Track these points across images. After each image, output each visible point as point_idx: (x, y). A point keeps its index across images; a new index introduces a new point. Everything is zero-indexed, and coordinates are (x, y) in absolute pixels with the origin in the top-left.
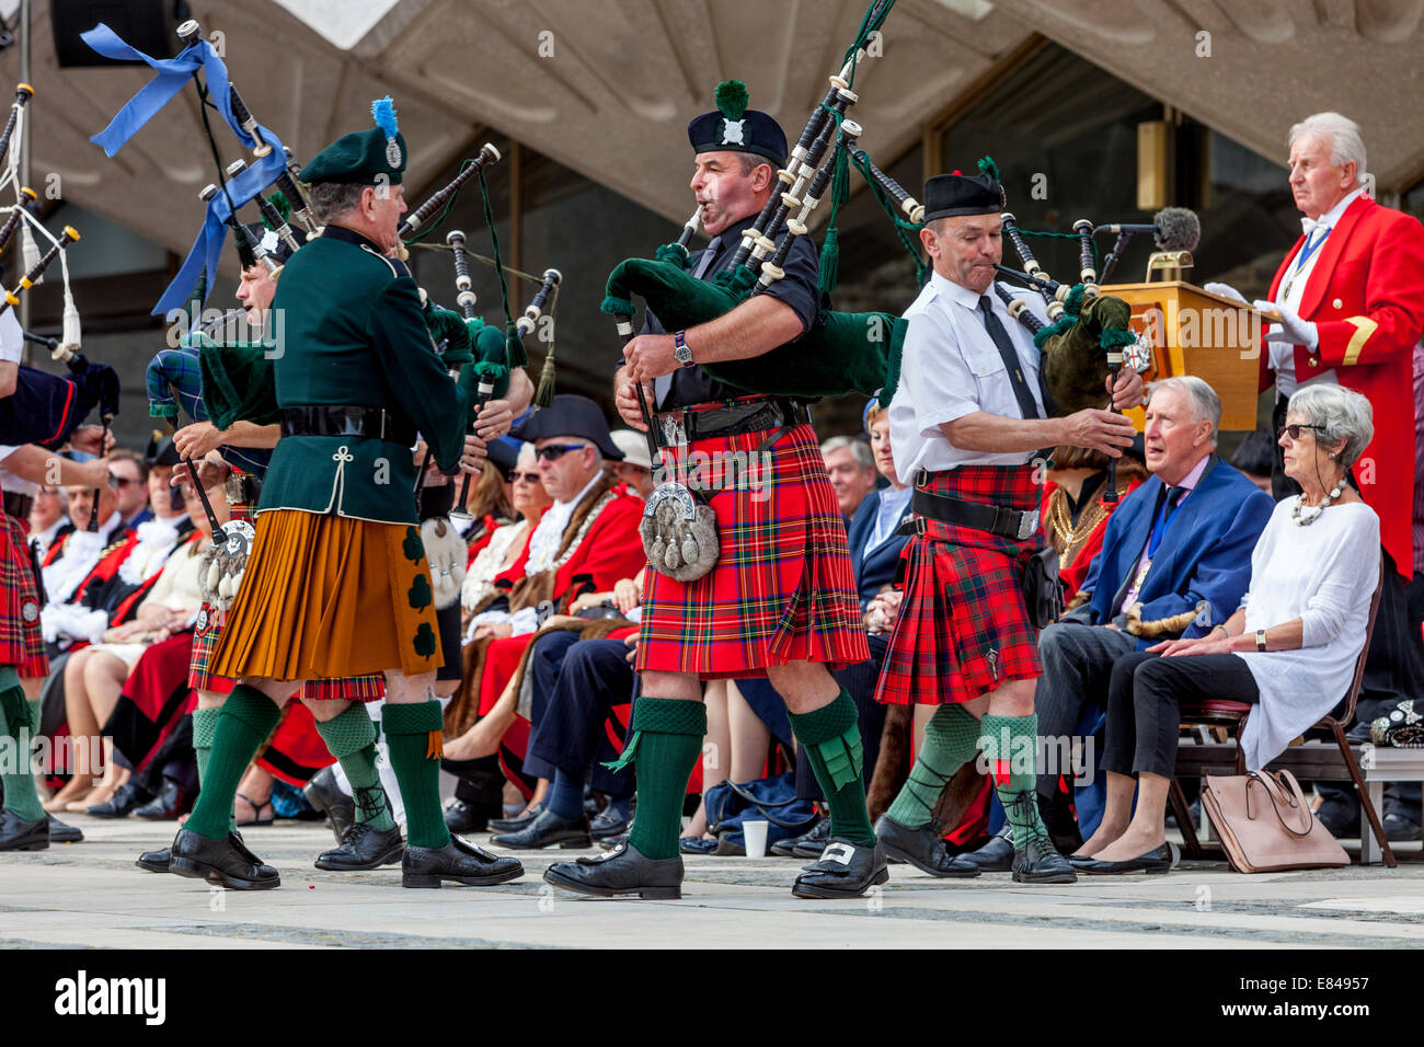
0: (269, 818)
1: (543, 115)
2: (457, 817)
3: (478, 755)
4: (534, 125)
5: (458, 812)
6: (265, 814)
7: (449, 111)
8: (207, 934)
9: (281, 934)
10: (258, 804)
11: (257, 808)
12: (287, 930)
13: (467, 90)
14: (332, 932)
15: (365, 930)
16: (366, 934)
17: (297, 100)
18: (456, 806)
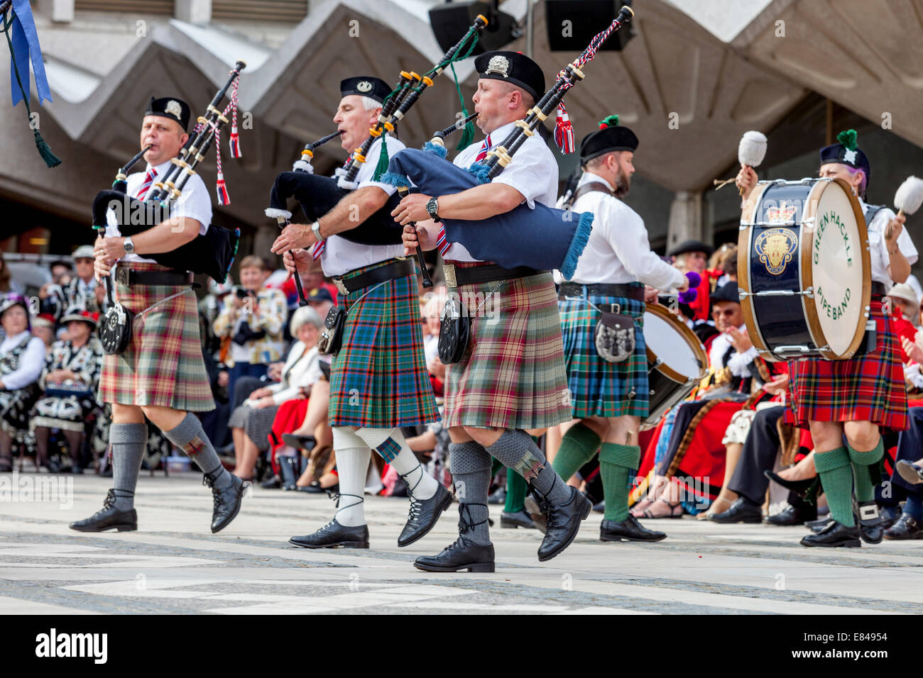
0: (679, 514)
1: (848, 84)
2: (788, 515)
3: (804, 477)
4: (841, 90)
5: (789, 512)
6: (678, 511)
7: (789, 81)
8: (637, 584)
9: (683, 585)
10: (673, 505)
11: (672, 507)
12: (685, 583)
13: (801, 68)
14: (713, 585)
15: (734, 584)
16: (735, 586)
17: (696, 72)
18: (788, 509)
